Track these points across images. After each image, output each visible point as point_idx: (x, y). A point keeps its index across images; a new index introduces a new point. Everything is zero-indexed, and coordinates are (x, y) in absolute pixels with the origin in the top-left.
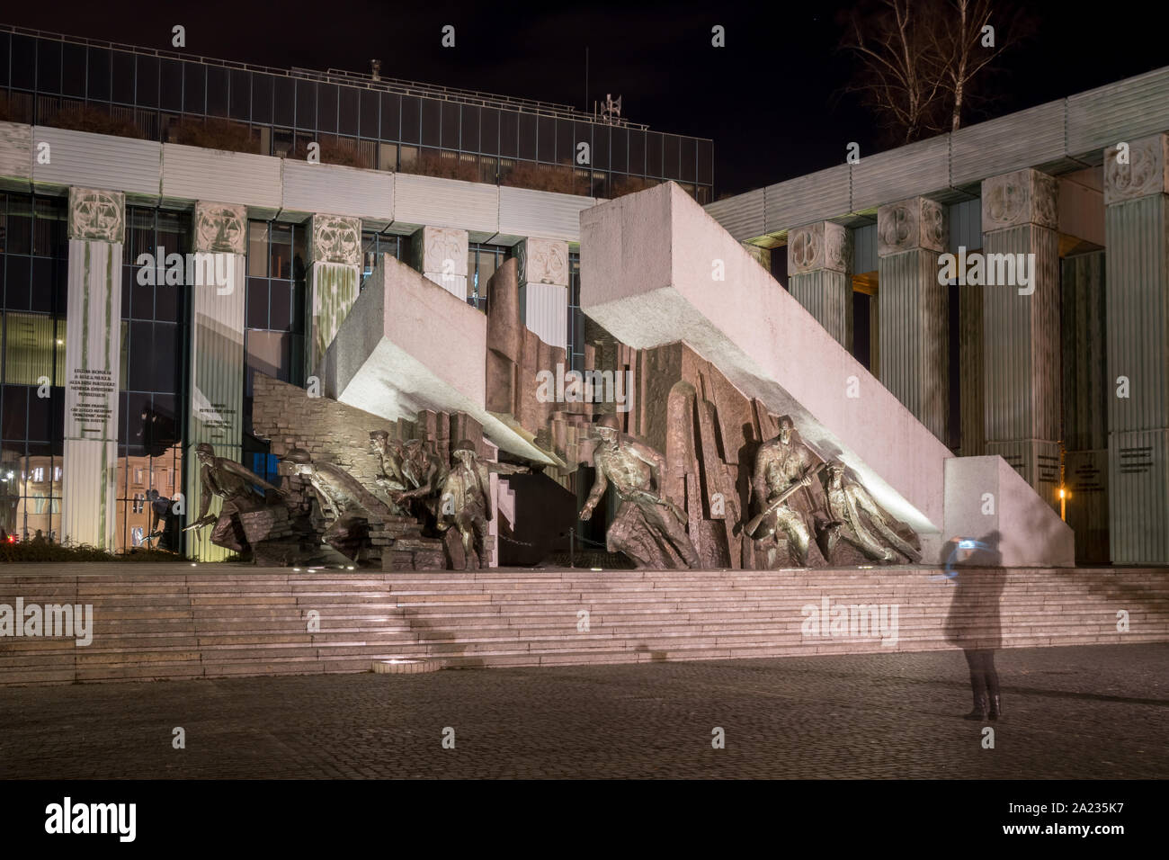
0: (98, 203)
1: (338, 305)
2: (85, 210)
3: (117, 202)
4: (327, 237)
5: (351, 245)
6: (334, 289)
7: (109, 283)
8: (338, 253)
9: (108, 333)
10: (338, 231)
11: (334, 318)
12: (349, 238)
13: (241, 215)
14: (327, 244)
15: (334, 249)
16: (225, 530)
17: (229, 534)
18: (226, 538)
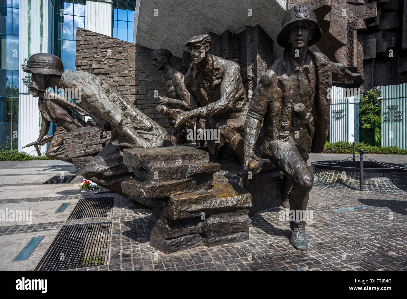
7: (42, 16)
16: (58, 147)
17: (61, 149)
18: (58, 153)
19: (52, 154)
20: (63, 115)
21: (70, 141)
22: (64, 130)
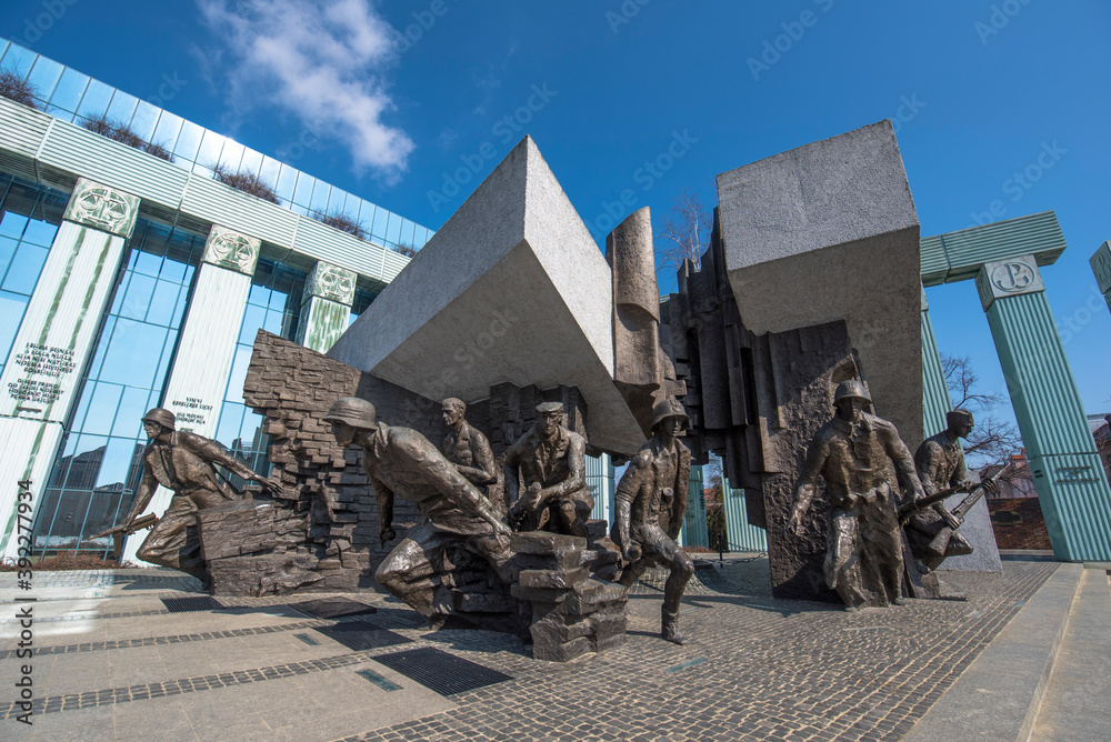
0: (107, 198)
1: (329, 332)
2: (91, 199)
3: (130, 204)
4: (328, 279)
5: (347, 289)
6: (327, 319)
7: (99, 270)
8: (335, 293)
9: (83, 314)
10: (338, 276)
11: (324, 341)
12: (346, 284)
13: (255, 245)
14: (327, 283)
15: (333, 289)
16: (167, 539)
17: (173, 544)
18: (167, 550)
19: (153, 553)
20: (201, 475)
21: (215, 527)
22: (193, 504)
